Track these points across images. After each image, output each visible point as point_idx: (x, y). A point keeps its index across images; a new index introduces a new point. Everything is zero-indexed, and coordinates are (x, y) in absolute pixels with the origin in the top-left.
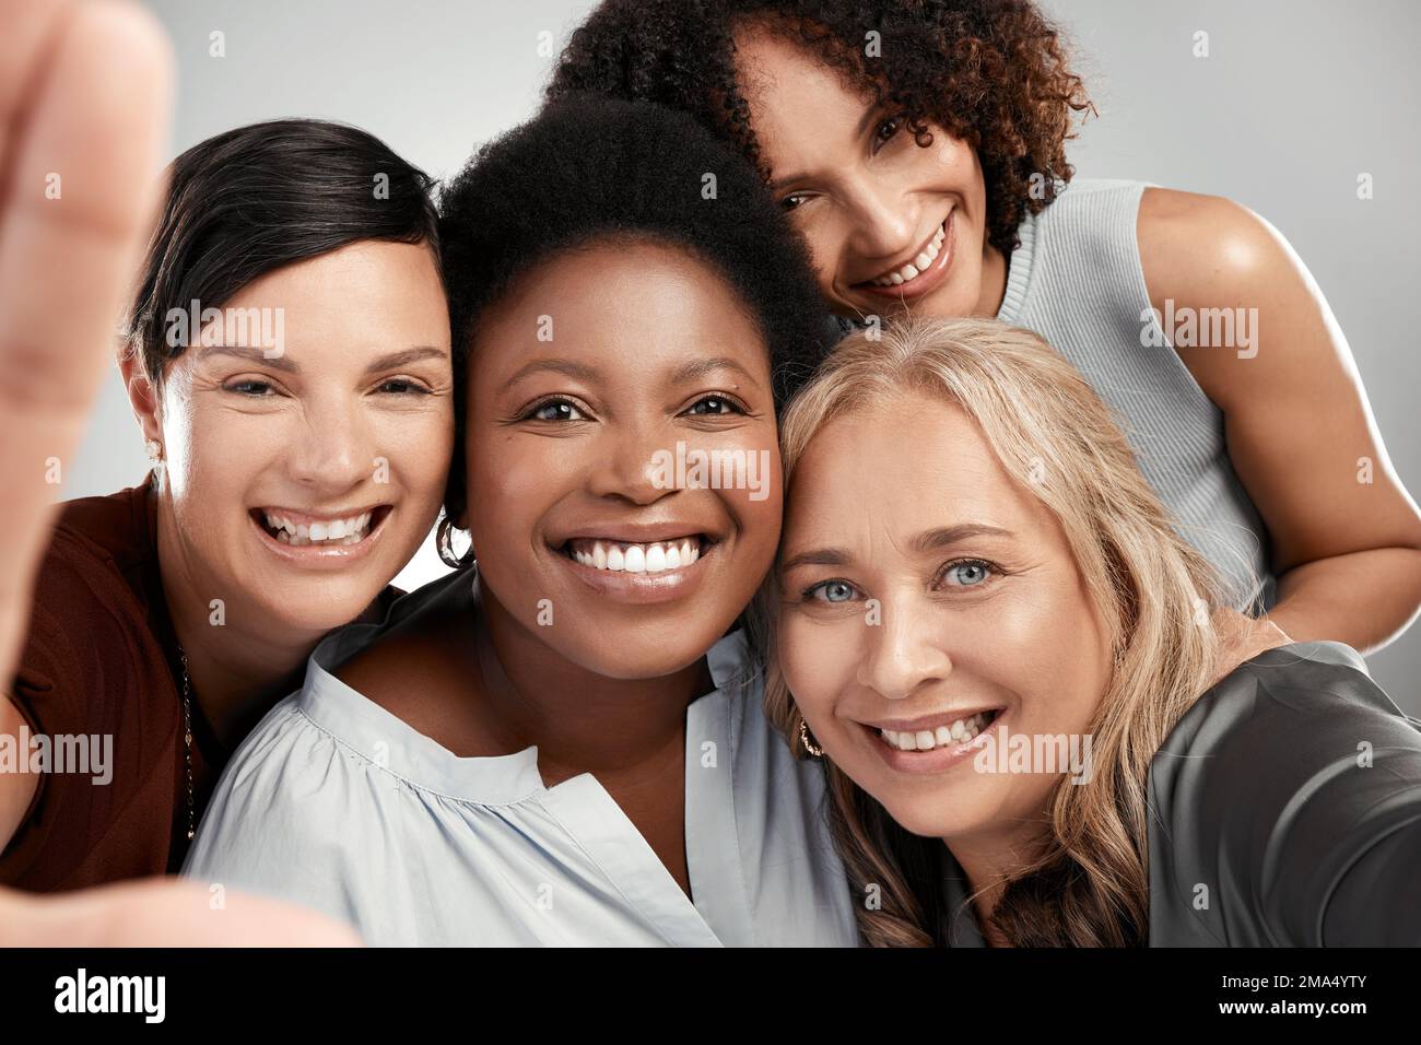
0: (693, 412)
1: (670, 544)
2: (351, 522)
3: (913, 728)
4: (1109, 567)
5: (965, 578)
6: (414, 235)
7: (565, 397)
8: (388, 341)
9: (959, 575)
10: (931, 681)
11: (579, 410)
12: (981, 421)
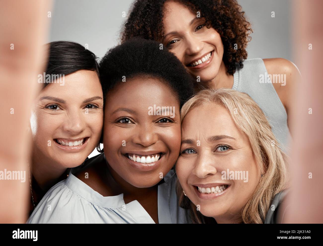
0: (160, 122)
1: (152, 156)
2: (79, 141)
3: (205, 187)
4: (261, 151)
5: (222, 150)
6: (93, 69)
7: (127, 117)
8: (88, 95)
9: (221, 149)
10: (210, 175)
11: (131, 121)
12: (230, 110)
